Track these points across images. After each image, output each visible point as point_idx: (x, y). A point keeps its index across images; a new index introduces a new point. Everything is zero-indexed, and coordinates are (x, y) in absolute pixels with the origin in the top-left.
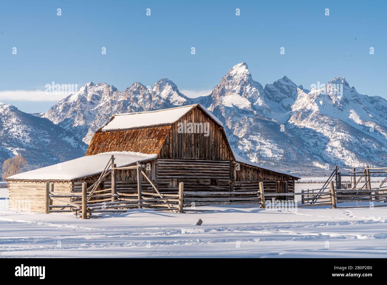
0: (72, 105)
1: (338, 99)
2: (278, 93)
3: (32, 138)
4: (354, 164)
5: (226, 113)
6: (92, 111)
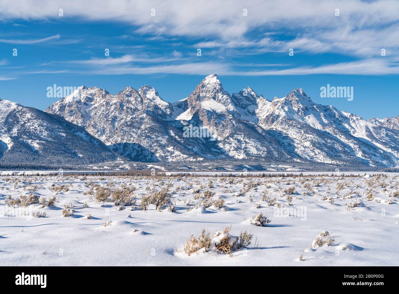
0: (68, 105)
1: (300, 107)
2: (243, 101)
3: (49, 131)
4: (326, 161)
5: (208, 116)
6: (88, 110)
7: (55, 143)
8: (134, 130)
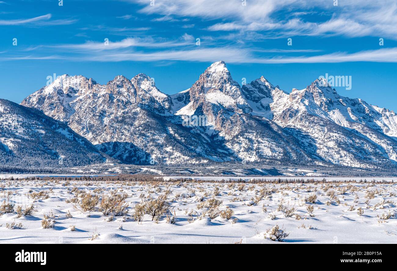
0: (47, 97)
1: (323, 100)
2: (256, 92)
3: (25, 128)
4: (354, 164)
5: (214, 110)
6: (71, 103)
7: (32, 141)
8: (126, 126)
